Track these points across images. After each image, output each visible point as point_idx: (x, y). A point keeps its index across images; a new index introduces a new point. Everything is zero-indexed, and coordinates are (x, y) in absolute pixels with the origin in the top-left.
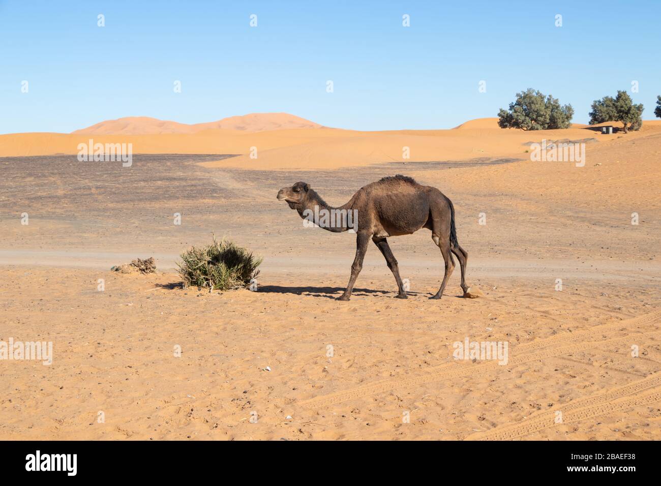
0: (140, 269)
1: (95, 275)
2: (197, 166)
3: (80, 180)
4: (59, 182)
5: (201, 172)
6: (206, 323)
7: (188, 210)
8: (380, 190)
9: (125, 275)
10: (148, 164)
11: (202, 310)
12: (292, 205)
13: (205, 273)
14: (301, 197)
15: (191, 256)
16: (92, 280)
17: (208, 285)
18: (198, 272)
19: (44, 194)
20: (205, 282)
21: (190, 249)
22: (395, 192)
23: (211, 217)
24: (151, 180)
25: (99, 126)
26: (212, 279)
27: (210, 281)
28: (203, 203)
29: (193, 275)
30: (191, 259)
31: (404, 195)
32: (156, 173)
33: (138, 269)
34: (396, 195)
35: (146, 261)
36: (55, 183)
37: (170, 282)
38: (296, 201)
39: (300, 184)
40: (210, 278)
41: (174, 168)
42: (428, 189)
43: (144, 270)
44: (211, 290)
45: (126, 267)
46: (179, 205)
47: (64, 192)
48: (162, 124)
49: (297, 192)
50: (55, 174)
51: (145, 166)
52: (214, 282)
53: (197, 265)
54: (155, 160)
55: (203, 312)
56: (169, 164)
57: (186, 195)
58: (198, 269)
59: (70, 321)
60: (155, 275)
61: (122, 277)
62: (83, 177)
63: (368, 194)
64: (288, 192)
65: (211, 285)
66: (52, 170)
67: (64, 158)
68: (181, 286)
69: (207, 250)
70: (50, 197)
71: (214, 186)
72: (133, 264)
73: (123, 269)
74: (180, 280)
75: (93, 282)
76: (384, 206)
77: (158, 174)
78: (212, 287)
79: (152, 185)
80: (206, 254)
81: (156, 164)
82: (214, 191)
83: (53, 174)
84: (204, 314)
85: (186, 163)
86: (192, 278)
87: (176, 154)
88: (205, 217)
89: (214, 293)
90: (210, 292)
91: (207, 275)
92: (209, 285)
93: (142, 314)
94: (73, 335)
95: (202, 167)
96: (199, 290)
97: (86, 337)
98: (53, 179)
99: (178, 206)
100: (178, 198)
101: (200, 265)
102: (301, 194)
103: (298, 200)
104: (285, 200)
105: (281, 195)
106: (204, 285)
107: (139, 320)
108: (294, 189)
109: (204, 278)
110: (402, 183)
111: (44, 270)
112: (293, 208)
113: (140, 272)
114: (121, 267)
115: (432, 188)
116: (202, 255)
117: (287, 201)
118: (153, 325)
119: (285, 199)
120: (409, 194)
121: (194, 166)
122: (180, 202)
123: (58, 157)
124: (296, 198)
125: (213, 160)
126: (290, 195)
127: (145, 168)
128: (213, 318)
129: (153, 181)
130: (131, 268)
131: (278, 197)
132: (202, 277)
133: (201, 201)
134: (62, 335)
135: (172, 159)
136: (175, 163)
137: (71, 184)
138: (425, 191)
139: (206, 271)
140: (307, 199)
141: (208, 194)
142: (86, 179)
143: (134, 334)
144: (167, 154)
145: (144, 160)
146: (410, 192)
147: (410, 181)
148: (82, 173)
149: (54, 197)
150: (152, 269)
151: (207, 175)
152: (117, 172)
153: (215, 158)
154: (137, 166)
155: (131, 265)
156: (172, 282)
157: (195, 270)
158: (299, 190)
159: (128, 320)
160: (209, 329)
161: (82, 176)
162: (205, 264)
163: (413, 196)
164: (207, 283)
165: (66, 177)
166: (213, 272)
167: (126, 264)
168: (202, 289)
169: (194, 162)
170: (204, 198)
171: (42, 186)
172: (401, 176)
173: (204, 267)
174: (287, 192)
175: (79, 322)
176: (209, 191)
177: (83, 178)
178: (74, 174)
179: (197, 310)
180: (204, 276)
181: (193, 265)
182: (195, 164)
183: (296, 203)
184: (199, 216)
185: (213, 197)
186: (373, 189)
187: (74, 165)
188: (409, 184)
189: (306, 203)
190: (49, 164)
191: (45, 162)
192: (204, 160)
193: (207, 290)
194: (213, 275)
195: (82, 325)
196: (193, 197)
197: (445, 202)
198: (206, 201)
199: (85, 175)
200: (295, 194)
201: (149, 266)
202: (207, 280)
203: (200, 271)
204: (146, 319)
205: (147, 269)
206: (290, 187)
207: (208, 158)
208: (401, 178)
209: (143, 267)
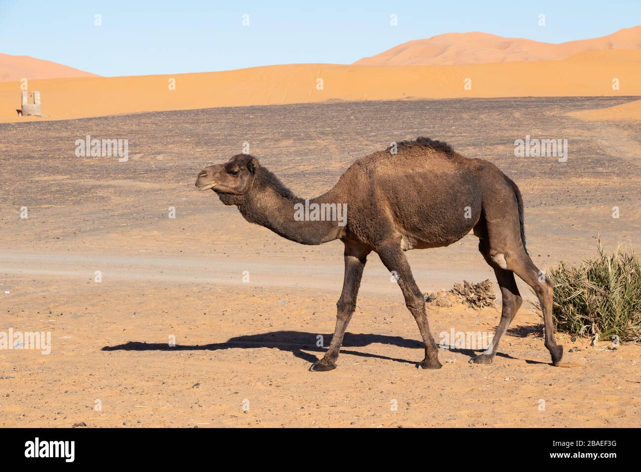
0: (468, 300)
1: (392, 308)
2: (568, 118)
3: (366, 145)
4: (332, 148)
5: (575, 128)
6: (586, 401)
7: (552, 196)
8: (390, 166)
9: (442, 309)
10: (481, 116)
11: (579, 376)
12: (226, 197)
13: (583, 310)
14: (242, 183)
15: (559, 280)
16: (386, 315)
17: (589, 332)
18: (571, 307)
19: (310, 168)
20: (584, 327)
21: (555, 268)
22: (420, 170)
23: (593, 209)
24: (486, 144)
25: (399, 50)
26: (596, 323)
27: (594, 324)
28: (578, 184)
29: (561, 313)
30: (559, 285)
31: (436, 176)
32: (496, 131)
33: (465, 299)
34: (424, 176)
35: (477, 287)
36: (326, 149)
37: (519, 324)
38: (233, 191)
39: (240, 159)
40: (593, 320)
41: (525, 123)
42: (477, 164)
43: (474, 302)
44: (595, 342)
45: (444, 295)
46: (536, 187)
47: (340, 164)
48: (506, 45)
49: (235, 174)
50: (327, 135)
51: (476, 119)
52: (600, 327)
53: (569, 295)
54: (493, 108)
55: (581, 381)
56: (517, 115)
57: (547, 170)
58: (570, 302)
59: (353, 385)
60: (492, 309)
61: (438, 313)
62: (372, 138)
63: (370, 173)
64: (217, 175)
65: (594, 332)
66: (323, 126)
67: (342, 106)
68: (538, 331)
69: (588, 268)
70: (318, 174)
71: (597, 154)
72: (456, 291)
73: (439, 299)
74: (539, 321)
75: (389, 320)
76: (402, 196)
77: (498, 134)
78: (597, 336)
79: (487, 153)
80: (585, 277)
81: (495, 115)
82: (599, 162)
83: (322, 133)
84: (582, 383)
85: (548, 113)
86: (560, 319)
87: (530, 97)
88: (581, 210)
89: (600, 346)
90: (592, 344)
91: (587, 314)
92: (591, 332)
93: (470, 379)
94: (357, 410)
95: (576, 120)
96: (573, 340)
97: (378, 414)
98: (324, 143)
99: (533, 189)
100: (534, 175)
101: (574, 295)
102: (241, 177)
103: (235, 189)
104: (212, 188)
105: (204, 181)
106: (582, 332)
107: (467, 390)
108: (229, 169)
109: (582, 319)
110: (430, 152)
111: (310, 298)
112: (227, 203)
113: (467, 304)
114: (436, 295)
115: (485, 162)
116: (578, 277)
117: (216, 190)
118: (492, 400)
119: (210, 186)
120: (446, 175)
121: (562, 118)
122: (537, 182)
123: (332, 105)
124: (231, 184)
125: (597, 106)
126: (221, 179)
127: (476, 122)
128: (600, 392)
129: (491, 145)
130: (453, 298)
131: (197, 184)
132: (579, 317)
133: (575, 180)
134: (340, 408)
135: (522, 106)
136: (529, 114)
137: (352, 151)
138: (472, 168)
139: (585, 307)
140: (255, 186)
141: (588, 168)
142: (377, 142)
143: (458, 413)
144: (515, 98)
145: (473, 109)
146: (446, 171)
147: (444, 149)
148: (371, 131)
149: (324, 173)
150: (488, 301)
151: (586, 133)
152: (428, 130)
153: (601, 102)
154: (462, 119)
155: (453, 292)
156: (524, 325)
157: (564, 303)
158: (236, 169)
159: (448, 389)
160: (594, 413)
161: (370, 137)
162: (583, 293)
163: (453, 178)
164: (588, 328)
165: (343, 140)
166: (598, 310)
167: (443, 290)
168: (578, 338)
169: (562, 112)
170: (581, 176)
171: (306, 154)
172: (427, 140)
173: (581, 300)
174: (214, 174)
175: (367, 389)
176: (590, 163)
177: (372, 141)
178: (358, 134)
179: (569, 376)
180: (581, 316)
181: (562, 294)
182: (563, 115)
183: (233, 194)
184: (571, 208)
185: (597, 174)
186: (377, 164)
187: (357, 119)
188: (442, 154)
189: (252, 193)
190: (318, 118)
191: (310, 114)
192: (581, 107)
193: (587, 341)
194: (598, 314)
195: (371, 393)
196: (560, 173)
197: (508, 188)
198: (584, 180)
199: (375, 136)
200: (230, 177)
201: (483, 295)
202: (587, 322)
203: (575, 306)
204: (480, 389)
205: (479, 300)
206: (221, 166)
207: (587, 103)
208: (428, 144)
209: (472, 295)
